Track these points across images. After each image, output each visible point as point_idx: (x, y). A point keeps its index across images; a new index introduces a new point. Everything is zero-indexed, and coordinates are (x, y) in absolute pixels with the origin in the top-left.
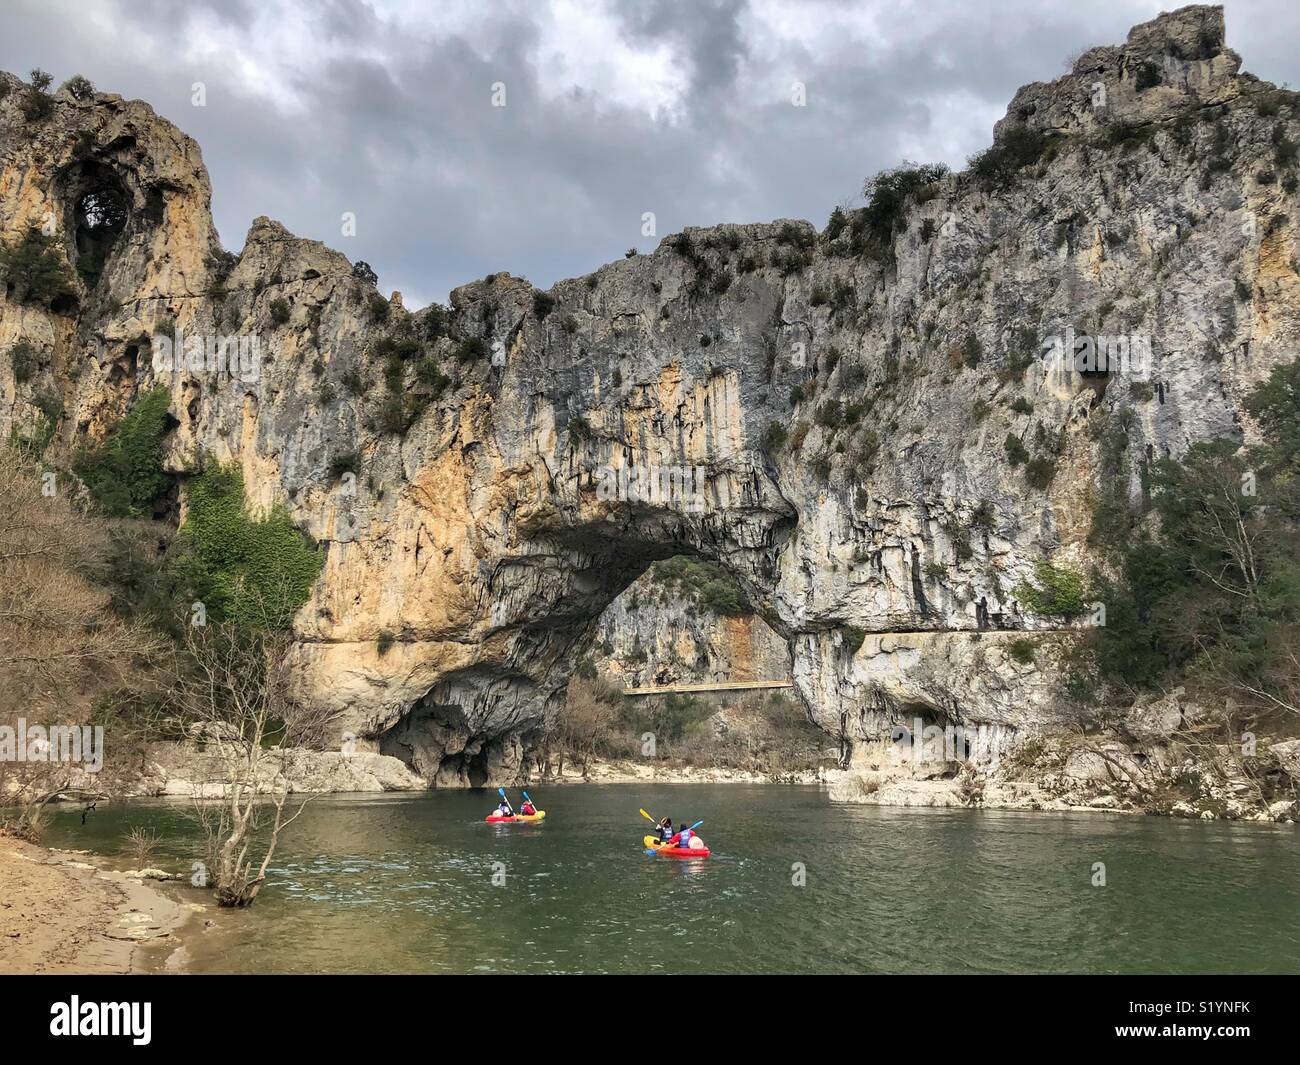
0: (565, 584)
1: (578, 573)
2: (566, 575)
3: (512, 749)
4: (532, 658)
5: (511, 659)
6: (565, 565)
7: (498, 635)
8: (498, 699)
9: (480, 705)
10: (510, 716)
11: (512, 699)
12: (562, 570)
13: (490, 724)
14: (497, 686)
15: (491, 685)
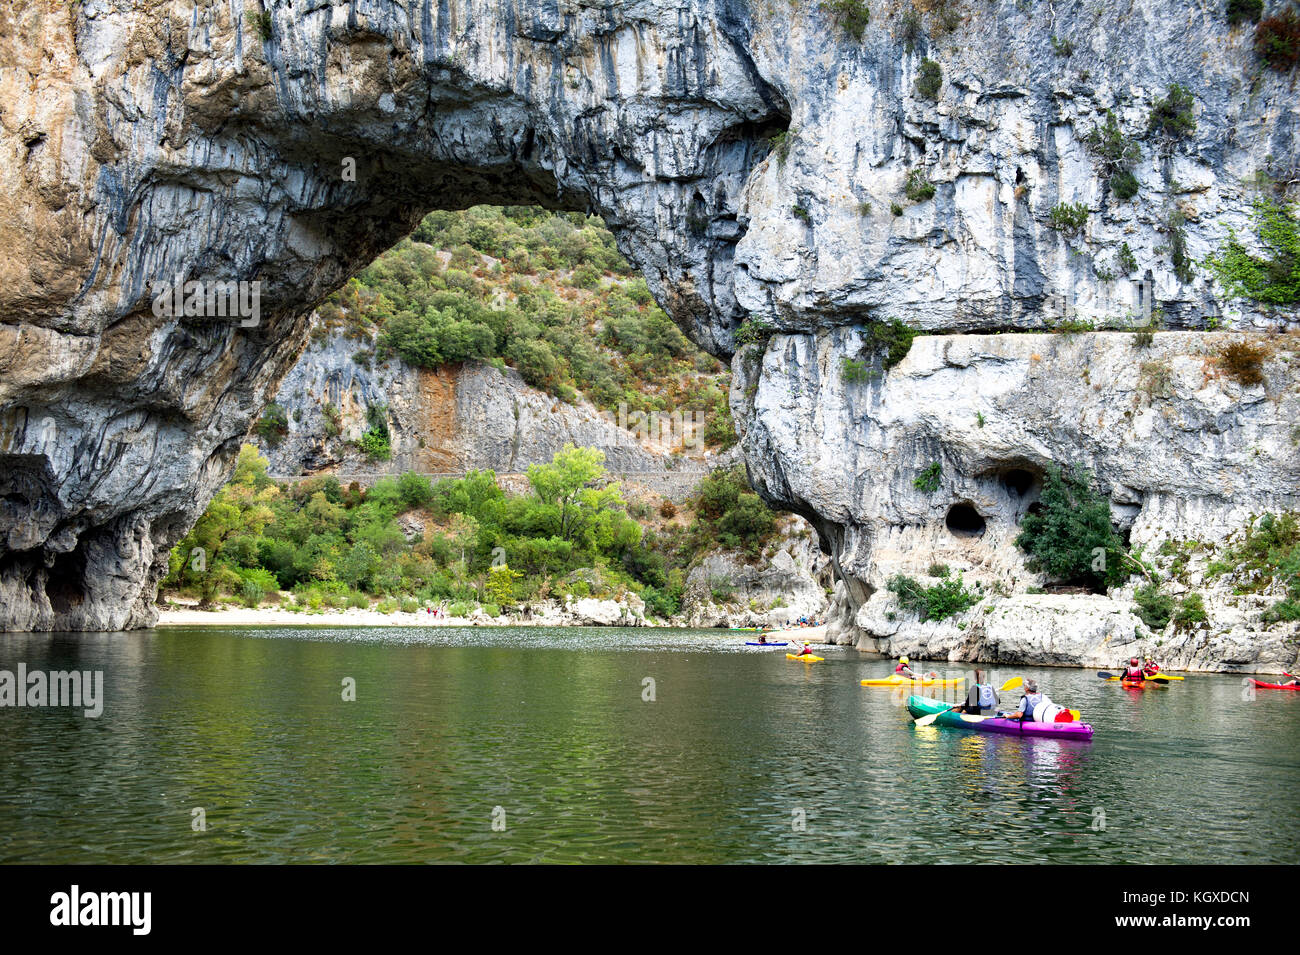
0: (272, 236)
1: (300, 214)
2: (276, 218)
3: (135, 546)
4: (194, 375)
5: (156, 372)
6: (275, 196)
7: (132, 324)
8: (121, 449)
9: (85, 458)
10: (140, 483)
11: (147, 452)
12: (269, 207)
13: (101, 494)
14: (123, 424)
15: (109, 421)
